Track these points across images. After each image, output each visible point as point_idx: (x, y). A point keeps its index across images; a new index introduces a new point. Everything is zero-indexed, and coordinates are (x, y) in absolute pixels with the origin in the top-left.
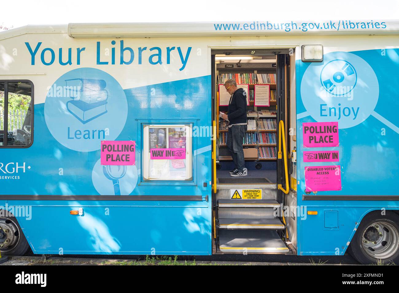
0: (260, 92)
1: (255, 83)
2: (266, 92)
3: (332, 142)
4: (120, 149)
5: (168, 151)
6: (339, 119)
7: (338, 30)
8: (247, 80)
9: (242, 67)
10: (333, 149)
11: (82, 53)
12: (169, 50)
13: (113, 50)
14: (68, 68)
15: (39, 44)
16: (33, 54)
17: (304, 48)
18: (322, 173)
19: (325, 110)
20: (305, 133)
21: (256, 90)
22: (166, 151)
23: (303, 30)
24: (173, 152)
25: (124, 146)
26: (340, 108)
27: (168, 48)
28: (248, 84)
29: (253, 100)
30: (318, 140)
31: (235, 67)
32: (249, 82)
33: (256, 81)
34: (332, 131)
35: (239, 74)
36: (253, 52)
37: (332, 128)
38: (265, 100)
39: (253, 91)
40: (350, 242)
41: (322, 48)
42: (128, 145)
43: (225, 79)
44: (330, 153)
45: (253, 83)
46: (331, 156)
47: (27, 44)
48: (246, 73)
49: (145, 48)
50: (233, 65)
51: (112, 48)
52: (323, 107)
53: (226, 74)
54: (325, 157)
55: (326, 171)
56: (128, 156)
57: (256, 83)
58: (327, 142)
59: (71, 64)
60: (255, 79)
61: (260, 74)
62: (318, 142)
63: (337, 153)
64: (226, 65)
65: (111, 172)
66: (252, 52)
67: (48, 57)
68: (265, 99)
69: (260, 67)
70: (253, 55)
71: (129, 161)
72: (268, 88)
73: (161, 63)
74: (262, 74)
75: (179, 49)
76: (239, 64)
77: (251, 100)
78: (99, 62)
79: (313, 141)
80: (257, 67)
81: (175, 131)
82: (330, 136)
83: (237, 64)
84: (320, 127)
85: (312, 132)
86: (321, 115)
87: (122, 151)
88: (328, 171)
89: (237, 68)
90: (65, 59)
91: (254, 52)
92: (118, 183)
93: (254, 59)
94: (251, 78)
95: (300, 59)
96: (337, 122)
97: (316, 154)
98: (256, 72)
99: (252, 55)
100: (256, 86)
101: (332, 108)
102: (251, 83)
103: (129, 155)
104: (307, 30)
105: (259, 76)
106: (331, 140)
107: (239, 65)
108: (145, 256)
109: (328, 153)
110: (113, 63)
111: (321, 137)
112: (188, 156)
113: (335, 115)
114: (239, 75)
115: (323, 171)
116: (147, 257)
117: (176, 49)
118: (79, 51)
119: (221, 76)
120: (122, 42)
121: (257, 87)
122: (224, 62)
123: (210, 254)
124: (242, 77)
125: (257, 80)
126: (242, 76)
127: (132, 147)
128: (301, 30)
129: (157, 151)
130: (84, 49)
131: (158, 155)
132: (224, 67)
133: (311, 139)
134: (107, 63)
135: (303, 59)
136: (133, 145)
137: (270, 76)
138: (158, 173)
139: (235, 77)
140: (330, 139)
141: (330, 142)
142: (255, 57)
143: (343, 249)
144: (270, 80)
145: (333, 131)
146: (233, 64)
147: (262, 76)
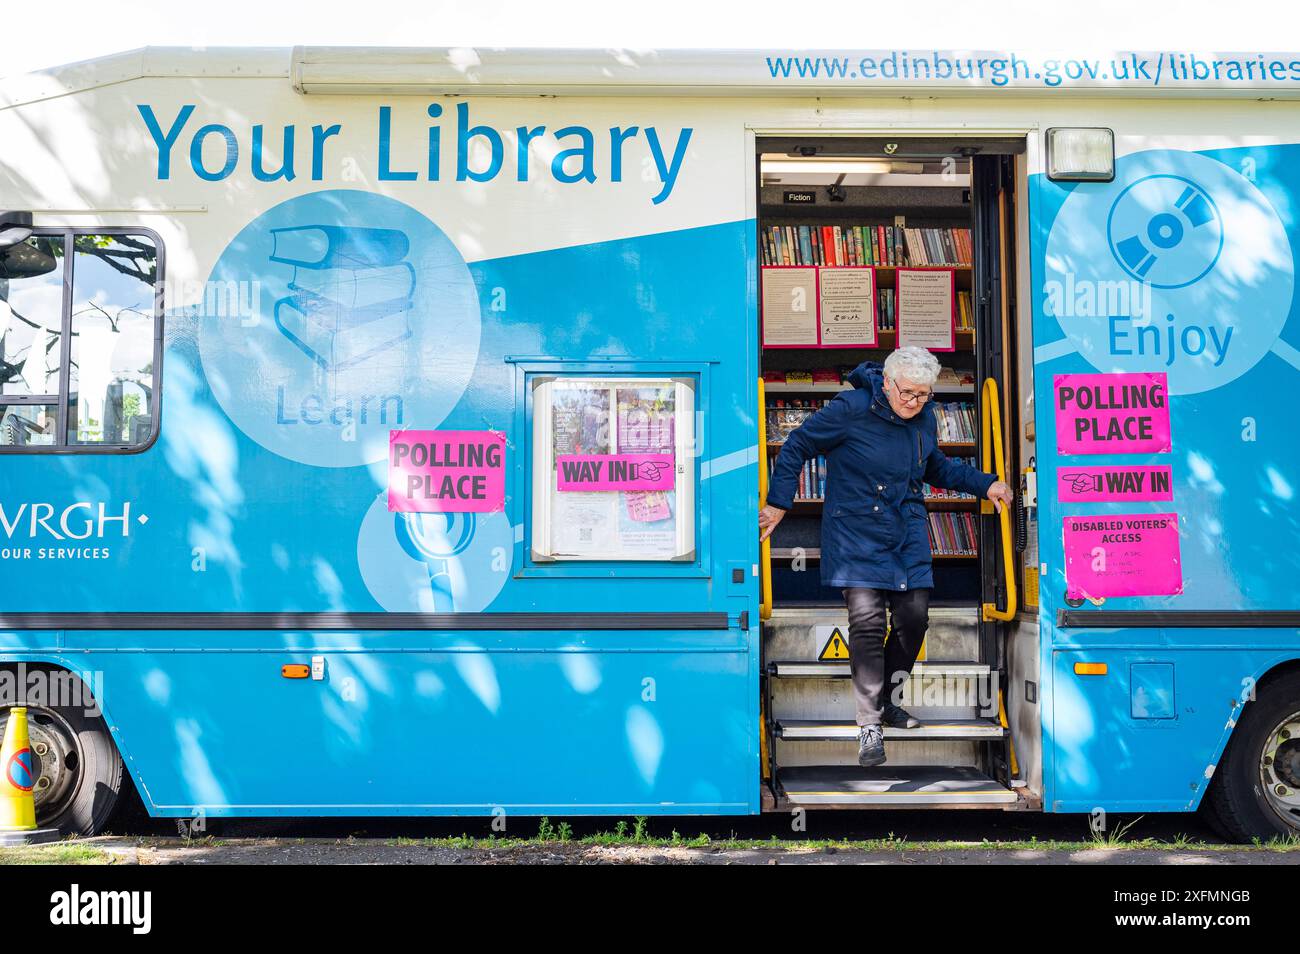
0: (917, 298)
1: (900, 264)
2: (938, 298)
3: (1150, 437)
4: (454, 458)
5: (617, 463)
6: (1169, 364)
7: (1156, 83)
8: (868, 252)
9: (849, 201)
10: (1152, 461)
11: (329, 143)
12: (617, 137)
13: (435, 133)
14: (283, 191)
15: (187, 111)
16: (165, 145)
17: (1052, 137)
18: (1120, 538)
19: (1125, 334)
20: (1063, 407)
21: (901, 289)
22: (611, 463)
23: (1047, 81)
24: (632, 466)
25: (466, 448)
26: (1171, 329)
27: (615, 132)
28: (873, 267)
29: (891, 327)
30: (1103, 431)
31: (822, 201)
32: (876, 258)
33: (900, 257)
34: (1148, 401)
35: (836, 229)
36: (892, 147)
37: (1149, 393)
38: (937, 328)
39: (889, 292)
40: (1214, 768)
41: (1110, 138)
42: (481, 447)
43: (785, 245)
44: (1143, 474)
45: (891, 264)
46: (1146, 483)
47: (146, 112)
48: (861, 226)
49: (540, 130)
50: (812, 194)
51: (431, 129)
52: (1119, 326)
53: (788, 228)
54: (1126, 486)
55: (1133, 531)
56: (480, 482)
57: (904, 264)
58: (1135, 438)
59: (291, 176)
60: (899, 246)
61: (918, 231)
62: (1103, 438)
63: (1166, 474)
64: (786, 195)
65: (423, 535)
66: (889, 146)
67: (215, 152)
68: (938, 322)
69: (916, 204)
70: (891, 158)
71: (483, 497)
72: (946, 280)
73: (592, 178)
74: (923, 230)
75: (651, 133)
76: (836, 191)
77: (884, 328)
78: (385, 174)
79: (1088, 434)
80: (905, 204)
81: (637, 399)
82: (1142, 420)
83: (829, 189)
84: (1111, 388)
85: (1085, 403)
86: (1114, 351)
87: (462, 464)
88: (1138, 531)
89: (829, 203)
90: (272, 161)
91: (896, 146)
92: (447, 572)
93: (893, 172)
94: (883, 244)
95: (1043, 171)
96: (1165, 374)
97: (1100, 477)
98: (900, 221)
99: (889, 156)
100: (901, 272)
101: (1148, 329)
102: (884, 264)
103: (484, 478)
104: (1060, 82)
105: (913, 236)
106: (1146, 433)
107: (836, 194)
108: (538, 820)
109: (1135, 474)
110: (434, 175)
111: (1114, 421)
112: (683, 482)
113: (1157, 352)
114: (835, 232)
115: (1122, 532)
116: (545, 821)
117: (642, 135)
118: (320, 136)
119: (767, 234)
120: (463, 109)
121: (905, 279)
122: (779, 180)
123: (755, 811)
124: (850, 239)
125: (906, 253)
126: (849, 235)
127: (495, 452)
128: (1041, 82)
129: (579, 463)
130: (335, 130)
131: (583, 476)
132: (778, 200)
133: (1081, 426)
134: (412, 176)
135: (1051, 173)
136: (498, 447)
137: (956, 236)
138: (581, 539)
139: (820, 240)
140: (1142, 428)
141: (1143, 437)
142: (896, 166)
143: (1195, 789)
144: (954, 252)
145: (1153, 403)
146: (813, 190)
147: (924, 236)
